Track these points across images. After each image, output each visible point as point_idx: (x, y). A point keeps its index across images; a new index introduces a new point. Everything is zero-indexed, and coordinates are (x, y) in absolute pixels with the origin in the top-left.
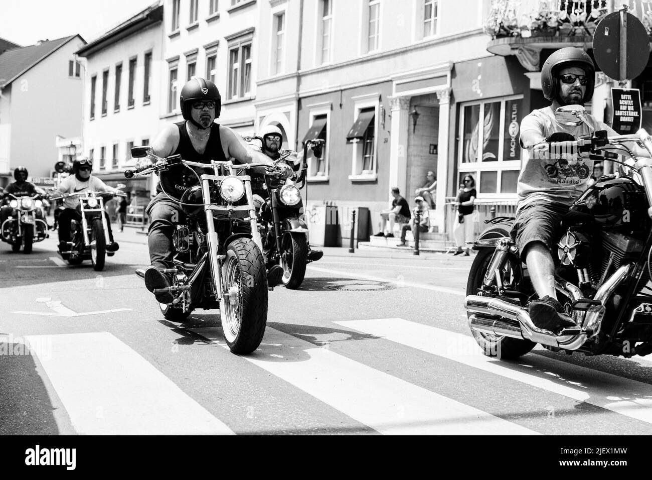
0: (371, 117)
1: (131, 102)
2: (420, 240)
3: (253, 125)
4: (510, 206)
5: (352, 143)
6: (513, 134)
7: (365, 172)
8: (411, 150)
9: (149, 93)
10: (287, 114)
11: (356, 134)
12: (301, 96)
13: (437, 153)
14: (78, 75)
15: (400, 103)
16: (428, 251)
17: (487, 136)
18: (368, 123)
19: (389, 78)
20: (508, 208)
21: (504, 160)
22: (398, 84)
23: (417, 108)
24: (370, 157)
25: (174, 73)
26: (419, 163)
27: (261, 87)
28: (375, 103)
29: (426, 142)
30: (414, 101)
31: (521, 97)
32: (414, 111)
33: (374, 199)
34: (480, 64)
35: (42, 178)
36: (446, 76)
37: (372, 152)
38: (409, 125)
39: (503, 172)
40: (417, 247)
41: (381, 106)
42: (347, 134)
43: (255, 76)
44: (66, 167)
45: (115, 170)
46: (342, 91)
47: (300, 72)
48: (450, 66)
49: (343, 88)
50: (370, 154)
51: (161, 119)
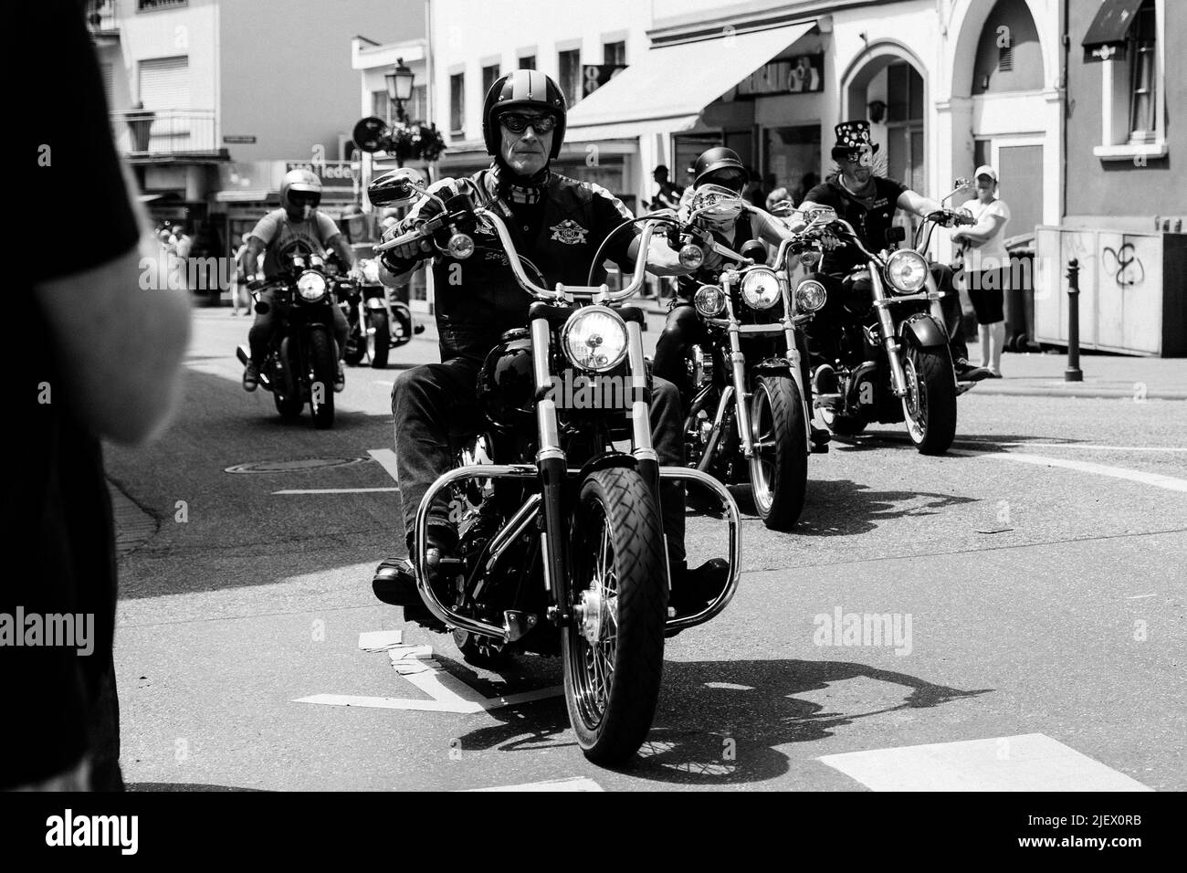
44: (387, 133)
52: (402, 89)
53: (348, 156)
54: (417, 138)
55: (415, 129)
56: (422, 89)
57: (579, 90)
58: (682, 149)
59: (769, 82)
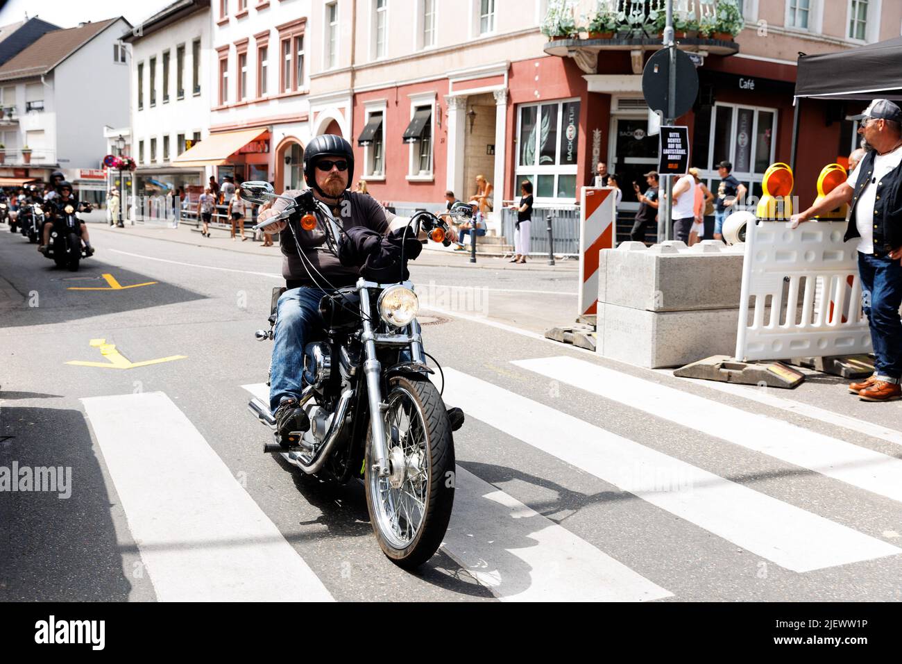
0: (428, 116)
1: (181, 93)
2: (477, 244)
3: (307, 120)
4: (566, 211)
5: (409, 143)
6: (571, 137)
7: (422, 172)
8: (469, 150)
9: (199, 84)
10: (342, 110)
11: (412, 133)
12: (356, 91)
13: (494, 154)
14: (123, 60)
15: (457, 102)
16: (485, 256)
17: (544, 138)
18: (425, 121)
19: (445, 76)
20: (564, 213)
21: (561, 164)
22: (454, 83)
23: (474, 108)
24: (426, 157)
25: (224, 63)
26: (477, 165)
27: (314, 81)
28: (432, 101)
29: (484, 143)
30: (471, 101)
31: (578, 99)
32: (471, 111)
33: (431, 200)
34: (537, 65)
35: (91, 170)
36: (503, 75)
37: (428, 152)
38: (466, 125)
39: (560, 176)
40: (474, 251)
41: (438, 104)
42: (403, 133)
43: (308, 69)
44: (116, 161)
45: (166, 164)
46: (397, 87)
47: (354, 66)
48: (507, 65)
49: (398, 84)
50: (427, 154)
51: (212, 111)
52: (121, 145)
53: (103, 168)
54: (126, 163)
55: (125, 160)
56: (129, 146)
57: (184, 149)
58: (221, 171)
59: (251, 148)
